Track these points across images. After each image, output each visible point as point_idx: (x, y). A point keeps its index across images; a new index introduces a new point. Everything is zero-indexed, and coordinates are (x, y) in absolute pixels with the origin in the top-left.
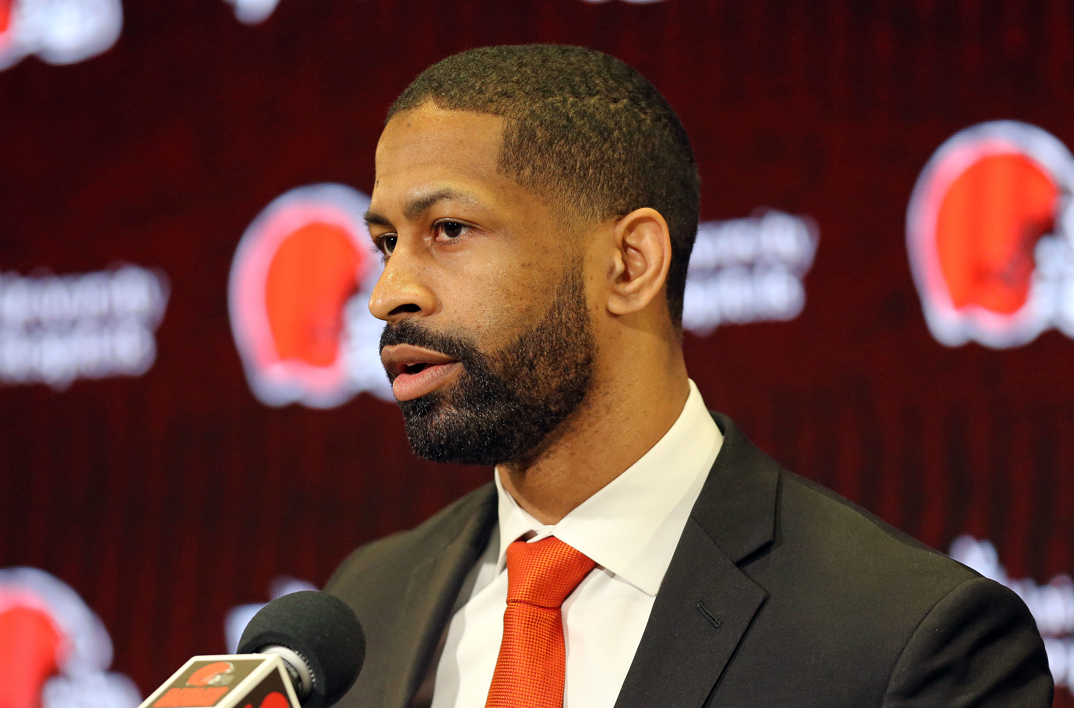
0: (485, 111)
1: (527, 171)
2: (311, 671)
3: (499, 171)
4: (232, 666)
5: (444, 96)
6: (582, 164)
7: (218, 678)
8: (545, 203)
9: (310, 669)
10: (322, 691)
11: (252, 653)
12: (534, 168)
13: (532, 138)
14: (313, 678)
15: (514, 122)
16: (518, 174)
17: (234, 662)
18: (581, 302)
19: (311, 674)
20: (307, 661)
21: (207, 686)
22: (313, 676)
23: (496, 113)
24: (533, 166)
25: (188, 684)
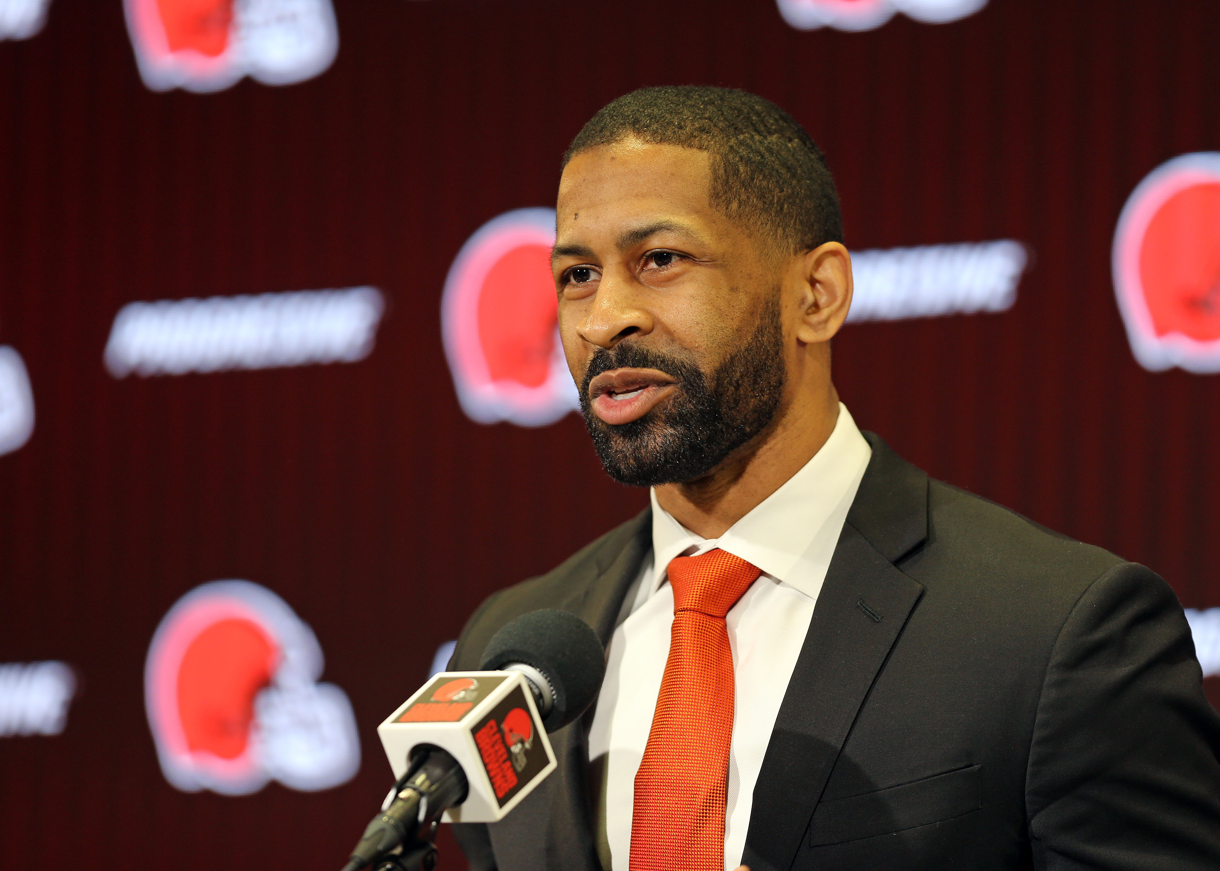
0: (690, 146)
1: (734, 205)
2: (552, 688)
3: (710, 205)
4: (475, 682)
5: (645, 131)
6: (779, 198)
7: (462, 694)
8: (749, 236)
9: (551, 686)
10: (563, 708)
11: (495, 670)
12: (740, 203)
13: (736, 172)
14: (554, 695)
15: (718, 157)
16: (727, 208)
17: (478, 679)
18: (778, 328)
19: (552, 691)
20: (549, 678)
21: (452, 702)
22: (554, 692)
23: (700, 148)
24: (739, 200)
25: (432, 699)
